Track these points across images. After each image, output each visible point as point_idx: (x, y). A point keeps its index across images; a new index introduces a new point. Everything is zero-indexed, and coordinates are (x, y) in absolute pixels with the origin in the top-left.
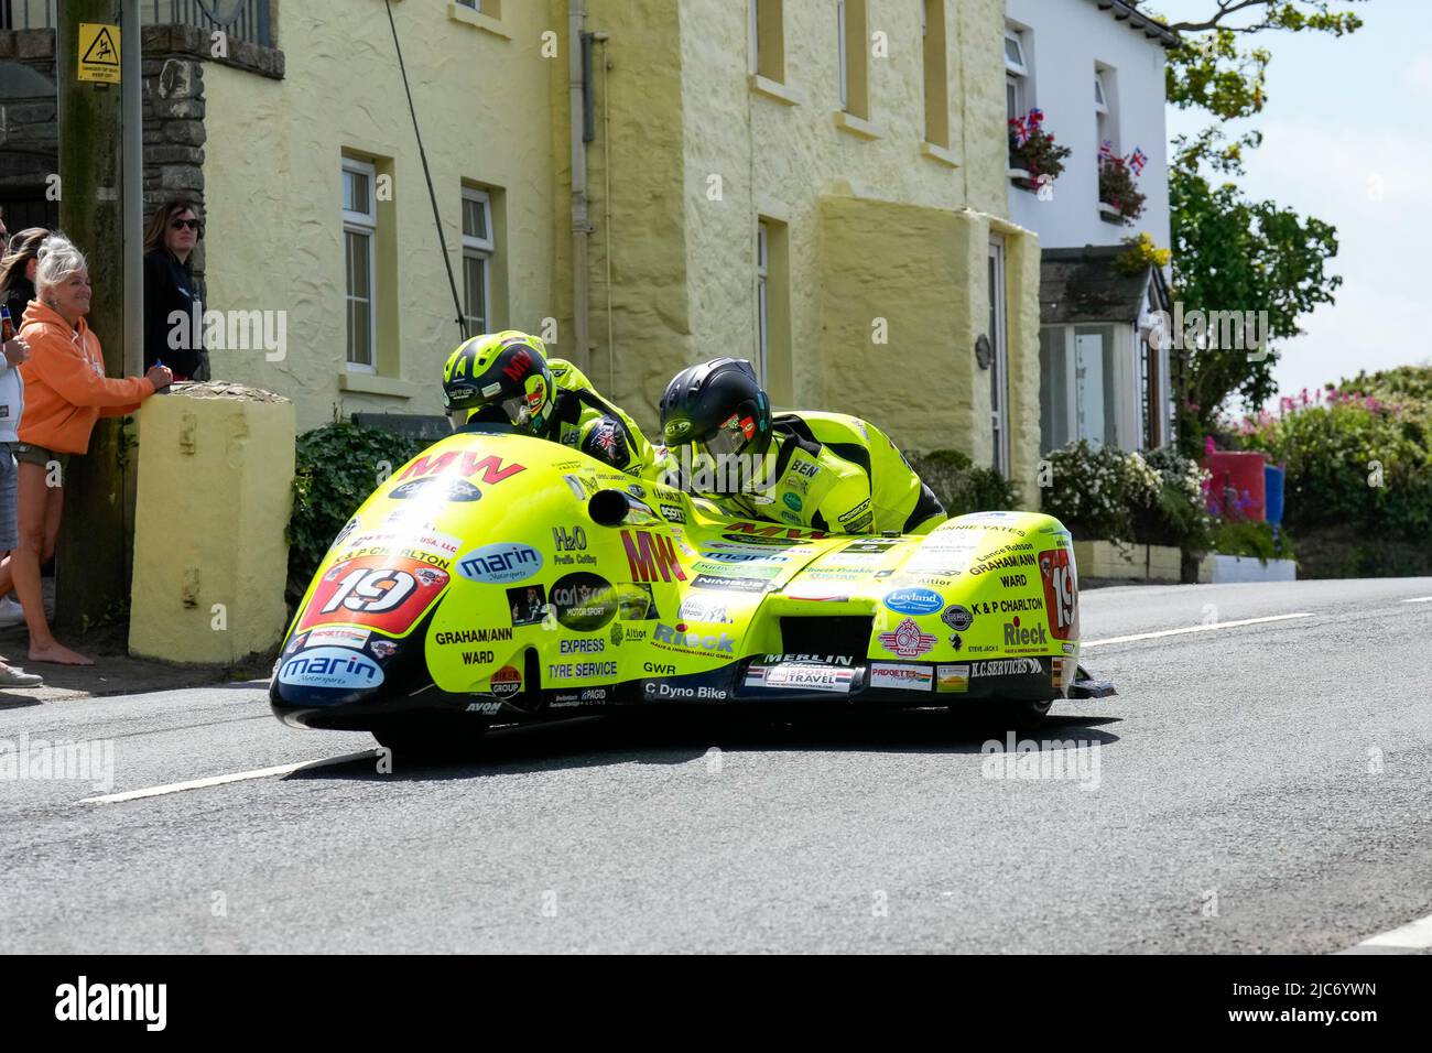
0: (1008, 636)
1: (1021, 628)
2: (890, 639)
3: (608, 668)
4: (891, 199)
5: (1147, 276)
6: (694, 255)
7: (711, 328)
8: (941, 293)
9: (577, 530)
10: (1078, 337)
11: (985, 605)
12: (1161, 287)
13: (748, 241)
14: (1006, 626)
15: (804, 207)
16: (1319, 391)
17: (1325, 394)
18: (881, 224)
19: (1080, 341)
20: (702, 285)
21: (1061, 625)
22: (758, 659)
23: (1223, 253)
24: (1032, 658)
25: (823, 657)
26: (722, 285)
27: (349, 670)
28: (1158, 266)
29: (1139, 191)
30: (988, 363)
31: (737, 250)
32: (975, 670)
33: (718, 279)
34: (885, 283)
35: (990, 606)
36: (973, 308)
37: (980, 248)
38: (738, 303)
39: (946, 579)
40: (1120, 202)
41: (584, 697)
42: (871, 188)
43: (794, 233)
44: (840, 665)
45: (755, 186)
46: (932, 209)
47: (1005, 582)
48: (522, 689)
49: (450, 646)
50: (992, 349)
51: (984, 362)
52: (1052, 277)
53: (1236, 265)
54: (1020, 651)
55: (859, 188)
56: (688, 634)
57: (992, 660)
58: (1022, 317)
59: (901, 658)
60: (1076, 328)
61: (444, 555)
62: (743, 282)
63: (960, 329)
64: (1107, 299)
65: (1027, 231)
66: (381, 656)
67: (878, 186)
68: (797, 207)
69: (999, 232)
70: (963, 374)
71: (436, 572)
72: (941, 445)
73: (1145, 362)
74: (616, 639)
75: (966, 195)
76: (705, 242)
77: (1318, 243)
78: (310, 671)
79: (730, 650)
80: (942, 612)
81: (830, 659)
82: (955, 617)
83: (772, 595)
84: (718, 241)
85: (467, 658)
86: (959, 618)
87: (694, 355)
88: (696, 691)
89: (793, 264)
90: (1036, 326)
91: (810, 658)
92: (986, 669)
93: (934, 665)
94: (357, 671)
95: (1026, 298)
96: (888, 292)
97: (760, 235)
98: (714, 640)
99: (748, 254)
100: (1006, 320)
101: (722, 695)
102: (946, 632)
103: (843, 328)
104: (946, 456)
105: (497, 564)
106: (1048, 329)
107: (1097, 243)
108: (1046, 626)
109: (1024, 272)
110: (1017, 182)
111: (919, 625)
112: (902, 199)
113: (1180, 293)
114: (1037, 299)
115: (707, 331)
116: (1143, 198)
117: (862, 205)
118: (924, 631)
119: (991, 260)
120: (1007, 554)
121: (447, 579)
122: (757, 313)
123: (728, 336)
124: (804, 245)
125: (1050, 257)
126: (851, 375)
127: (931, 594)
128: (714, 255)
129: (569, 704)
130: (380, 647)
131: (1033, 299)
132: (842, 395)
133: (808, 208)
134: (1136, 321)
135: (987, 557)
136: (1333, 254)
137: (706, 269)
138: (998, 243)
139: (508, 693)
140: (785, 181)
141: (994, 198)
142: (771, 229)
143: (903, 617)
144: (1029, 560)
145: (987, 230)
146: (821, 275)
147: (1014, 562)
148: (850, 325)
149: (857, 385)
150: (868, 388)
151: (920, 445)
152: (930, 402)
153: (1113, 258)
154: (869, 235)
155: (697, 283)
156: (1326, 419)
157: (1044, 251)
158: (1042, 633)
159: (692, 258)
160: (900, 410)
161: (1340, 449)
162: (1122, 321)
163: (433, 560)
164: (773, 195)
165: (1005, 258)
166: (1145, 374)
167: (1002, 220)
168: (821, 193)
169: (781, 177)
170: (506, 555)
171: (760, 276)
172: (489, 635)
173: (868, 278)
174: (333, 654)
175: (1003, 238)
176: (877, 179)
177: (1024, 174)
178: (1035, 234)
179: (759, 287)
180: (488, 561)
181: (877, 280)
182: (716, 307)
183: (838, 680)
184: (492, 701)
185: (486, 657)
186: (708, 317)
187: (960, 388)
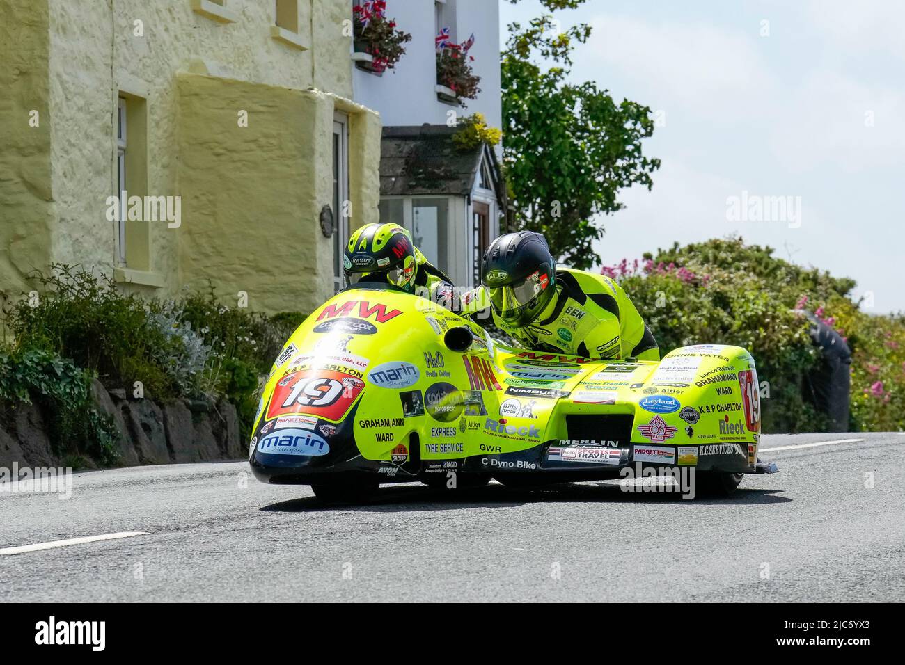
0: (722, 428)
1: (729, 423)
2: (646, 429)
3: (458, 448)
4: (243, 78)
5: (480, 154)
6: (58, 127)
7: (73, 196)
8: (288, 166)
9: (438, 354)
10: (415, 209)
11: (707, 407)
12: (492, 164)
13: (109, 115)
14: (721, 421)
15: (162, 84)
16: (636, 261)
17: (643, 264)
18: (233, 102)
19: (417, 212)
20: (65, 155)
21: (752, 422)
22: (554, 443)
23: (549, 132)
24: (736, 443)
25: (598, 441)
26: (83, 156)
27: (307, 443)
28: (490, 144)
29: (473, 74)
30: (332, 232)
31: (99, 123)
32: (701, 450)
33: (81, 150)
34: (236, 156)
35: (710, 408)
36: (318, 181)
37: (325, 125)
38: (98, 173)
39: (680, 389)
40: (456, 85)
41: (445, 467)
42: (225, 68)
43: (152, 108)
44: (611, 446)
45: (116, 64)
46: (281, 88)
47: (719, 391)
48: (408, 460)
49: (368, 429)
50: (335, 216)
51: (328, 231)
52: (392, 152)
53: (561, 144)
54: (729, 438)
55: (213, 68)
56: (506, 425)
57: (712, 444)
58: (364, 190)
59: (654, 442)
60: (413, 200)
61: (358, 369)
62: (103, 154)
63: (306, 201)
64: (443, 174)
65: (369, 110)
66: (326, 435)
67: (232, 67)
68: (155, 85)
69: (343, 111)
70: (309, 242)
71: (356, 380)
72: (287, 308)
73: (477, 232)
74: (463, 429)
75: (313, 75)
76: (68, 116)
77: (635, 124)
78: (280, 444)
79: (537, 436)
80: (679, 411)
81: (603, 443)
82: (688, 415)
83: (561, 400)
84: (81, 115)
85: (378, 437)
86: (691, 415)
87: (57, 220)
88: (516, 463)
89: (150, 137)
90: (376, 198)
91: (590, 442)
92: (708, 450)
93: (676, 446)
94: (312, 445)
95: (367, 172)
96: (239, 164)
97: (120, 109)
98: (526, 429)
99: (108, 127)
100: (349, 192)
101: (533, 466)
102: (682, 425)
103: (197, 197)
104: (291, 318)
105: (392, 375)
106: (387, 201)
107: (434, 121)
108: (744, 422)
109: (366, 147)
110: (360, 65)
111: (665, 421)
112: (253, 79)
113: (511, 169)
114: (378, 173)
115: (69, 199)
116: (478, 79)
117: (215, 83)
118: (668, 425)
119: (336, 136)
120: (719, 373)
121: (363, 385)
122: (116, 183)
123: (89, 203)
124: (161, 120)
125: (390, 134)
126: (203, 241)
127: (671, 399)
128: (76, 128)
129: (436, 470)
130: (325, 429)
131: (374, 172)
132: (194, 260)
133: (166, 85)
134: (469, 195)
135: (706, 375)
136: (649, 134)
137: (69, 141)
138: (342, 121)
139: (400, 462)
140: (145, 60)
141: (339, 79)
142: (131, 104)
143: (654, 415)
144: (732, 377)
145: (332, 109)
146: (177, 148)
147: (724, 379)
148: (203, 194)
149: (209, 250)
150: (219, 253)
151: (267, 307)
152: (277, 267)
153: (449, 136)
154: (221, 112)
155: (60, 153)
156: (643, 287)
157: (384, 129)
158: (742, 427)
159: (56, 130)
160: (248, 274)
161: (655, 316)
162: (456, 195)
163: (352, 372)
164: (133, 73)
165: (348, 135)
166: (477, 244)
167: (346, 99)
168: (178, 72)
169: (141, 56)
170: (397, 370)
171: (119, 148)
172: (391, 422)
173: (221, 151)
174: (295, 433)
175: (347, 117)
176: (231, 60)
177: (368, 57)
178: (377, 113)
179: (119, 158)
180: (387, 374)
181: (228, 153)
182: (78, 176)
183: (611, 457)
184: (393, 467)
185: (388, 437)
186: (70, 185)
187: (304, 254)
